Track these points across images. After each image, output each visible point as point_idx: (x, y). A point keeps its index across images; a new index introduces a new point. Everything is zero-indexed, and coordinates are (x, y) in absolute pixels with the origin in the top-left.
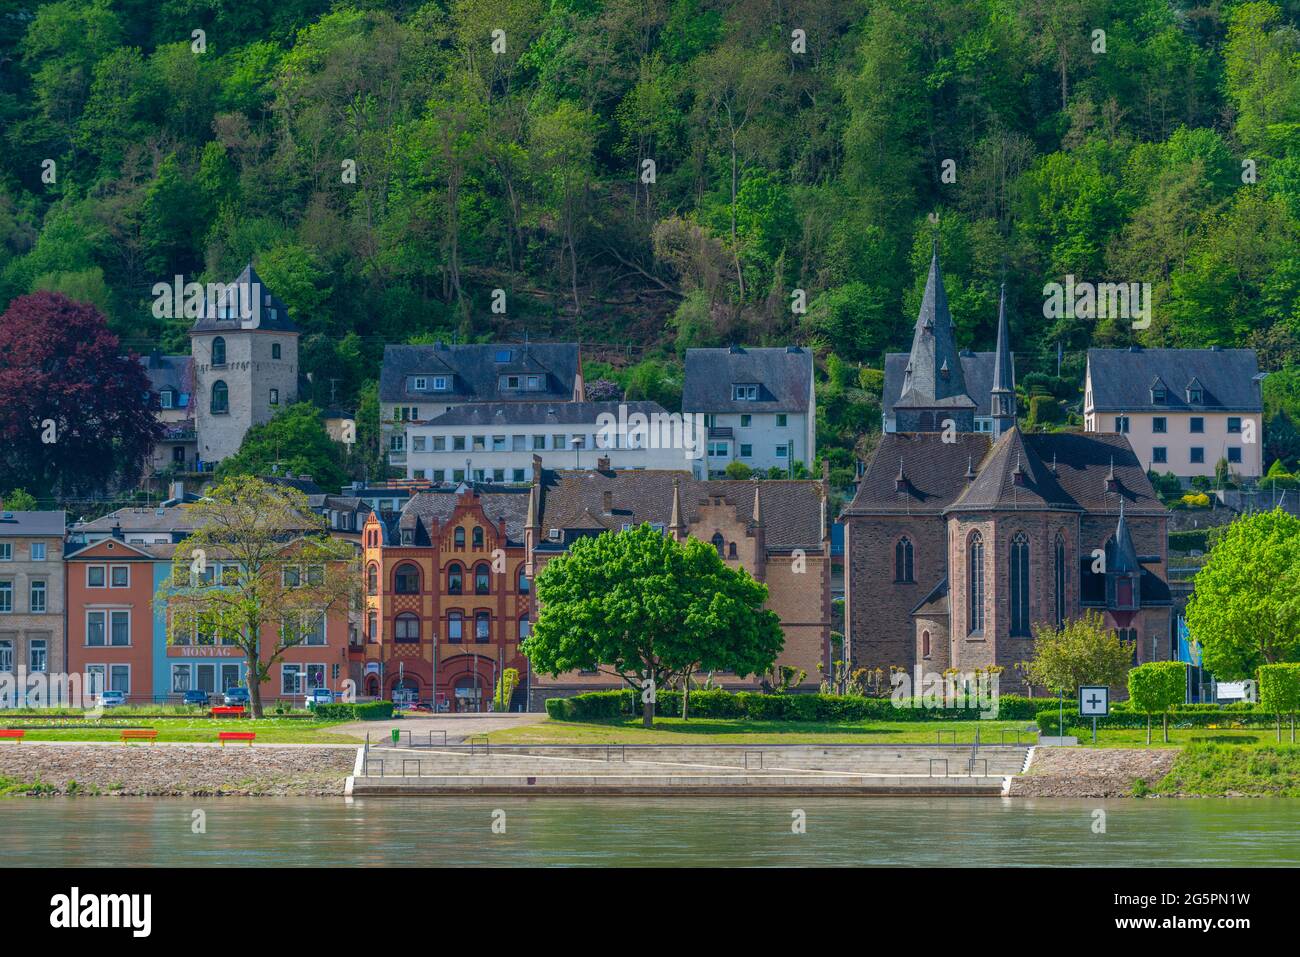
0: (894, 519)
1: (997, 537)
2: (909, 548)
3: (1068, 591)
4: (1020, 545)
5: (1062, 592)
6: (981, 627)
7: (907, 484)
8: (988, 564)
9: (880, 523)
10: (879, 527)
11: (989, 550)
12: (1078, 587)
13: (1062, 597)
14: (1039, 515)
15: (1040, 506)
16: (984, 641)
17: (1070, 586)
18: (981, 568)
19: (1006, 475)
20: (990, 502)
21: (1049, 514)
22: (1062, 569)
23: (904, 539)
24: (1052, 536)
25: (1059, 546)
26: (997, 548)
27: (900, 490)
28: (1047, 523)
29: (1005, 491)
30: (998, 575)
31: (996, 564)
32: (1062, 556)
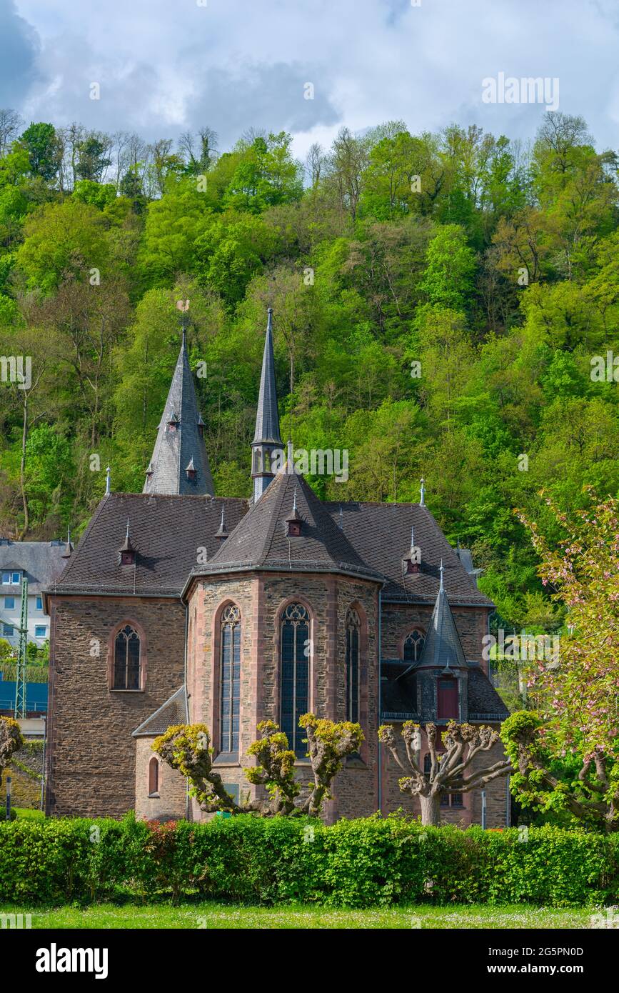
0: (114, 602)
1: (262, 610)
2: (135, 643)
3: (363, 697)
4: (295, 624)
5: (355, 697)
6: (234, 746)
7: (132, 554)
8: (247, 651)
9: (94, 607)
10: (93, 612)
11: (249, 631)
12: (377, 693)
13: (355, 705)
14: (325, 580)
15: (327, 566)
16: (239, 766)
17: (366, 690)
18: (236, 657)
19: (276, 525)
20: (252, 561)
21: (341, 580)
22: (355, 664)
23: (128, 631)
24: (342, 612)
25: (351, 629)
26: (261, 626)
27: (124, 562)
28: (337, 592)
29: (274, 544)
30: (263, 667)
31: (260, 652)
32: (355, 645)
